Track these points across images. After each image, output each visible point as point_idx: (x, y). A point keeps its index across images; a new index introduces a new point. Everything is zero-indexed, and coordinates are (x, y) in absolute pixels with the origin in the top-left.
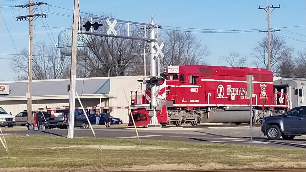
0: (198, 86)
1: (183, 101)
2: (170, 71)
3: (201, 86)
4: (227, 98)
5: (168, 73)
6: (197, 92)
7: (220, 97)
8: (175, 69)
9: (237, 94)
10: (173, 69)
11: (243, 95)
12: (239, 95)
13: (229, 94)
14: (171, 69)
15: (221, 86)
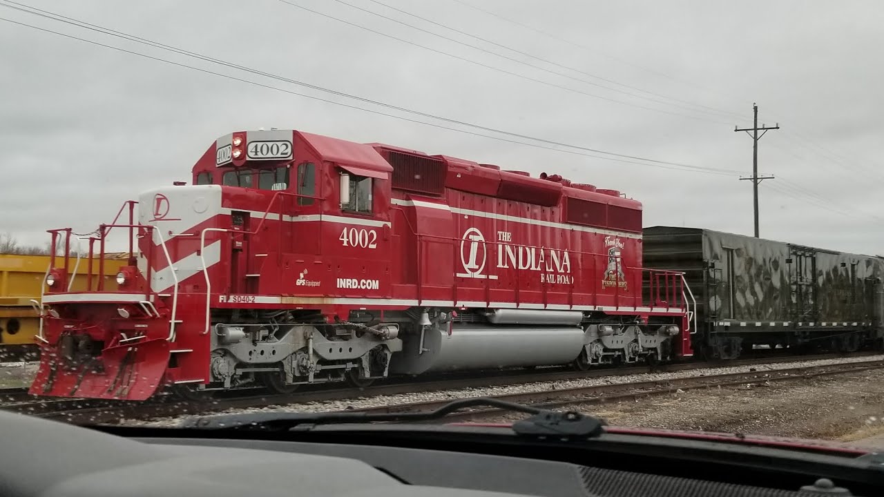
0: (380, 224)
1: (300, 282)
2: (256, 152)
3: (389, 224)
4: (495, 277)
5: (248, 159)
6: (373, 246)
7: (469, 275)
8: (279, 144)
9: (531, 266)
10: (270, 144)
11: (552, 270)
12: (539, 269)
13: (503, 264)
14: (260, 145)
15: (474, 233)
